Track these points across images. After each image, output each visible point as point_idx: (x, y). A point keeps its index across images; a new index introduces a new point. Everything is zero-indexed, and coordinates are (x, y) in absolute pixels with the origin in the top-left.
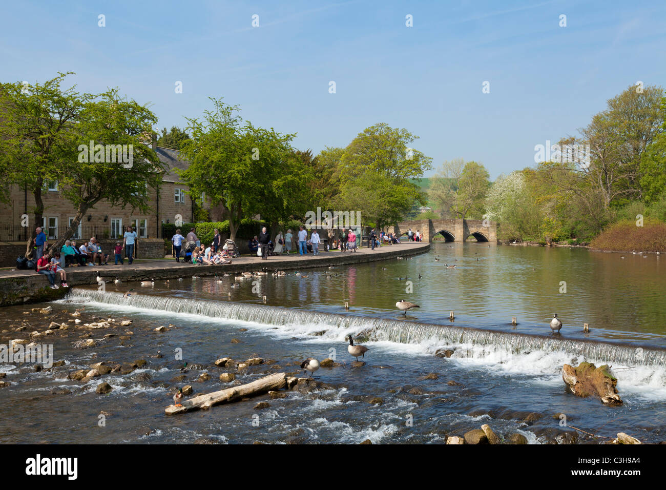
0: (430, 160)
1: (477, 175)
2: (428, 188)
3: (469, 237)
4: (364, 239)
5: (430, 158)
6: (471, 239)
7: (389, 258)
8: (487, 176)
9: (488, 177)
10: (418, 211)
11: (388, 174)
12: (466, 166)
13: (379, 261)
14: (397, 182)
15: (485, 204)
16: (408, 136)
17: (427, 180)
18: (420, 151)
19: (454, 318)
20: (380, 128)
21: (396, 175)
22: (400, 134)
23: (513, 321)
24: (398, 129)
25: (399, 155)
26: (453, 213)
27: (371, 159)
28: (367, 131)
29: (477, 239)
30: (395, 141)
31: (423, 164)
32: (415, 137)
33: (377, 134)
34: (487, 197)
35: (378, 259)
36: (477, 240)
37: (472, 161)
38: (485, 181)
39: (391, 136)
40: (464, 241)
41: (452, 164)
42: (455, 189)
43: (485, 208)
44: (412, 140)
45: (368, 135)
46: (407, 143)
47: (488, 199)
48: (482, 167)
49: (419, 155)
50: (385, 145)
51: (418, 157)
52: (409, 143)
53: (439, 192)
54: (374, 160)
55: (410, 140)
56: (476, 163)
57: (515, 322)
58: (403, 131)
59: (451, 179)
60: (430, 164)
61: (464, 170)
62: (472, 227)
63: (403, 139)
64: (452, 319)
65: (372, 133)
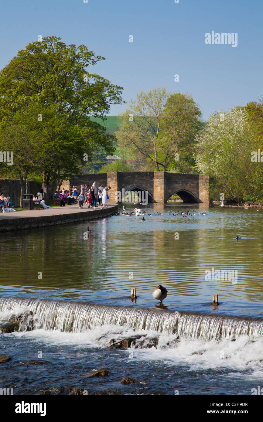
0: (119, 90)
1: (184, 112)
2: (118, 129)
3: (172, 197)
4: (25, 198)
5: (119, 88)
6: (175, 199)
7: (59, 222)
8: (198, 113)
9: (199, 116)
10: (104, 162)
11: (61, 109)
12: (169, 100)
13: (44, 227)
14: (73, 120)
15: (194, 151)
16: (89, 55)
17: (115, 118)
18: (105, 78)
19: (136, 297)
20: (49, 44)
21: (72, 111)
22: (77, 53)
23: (213, 299)
24: (75, 45)
25: (75, 82)
26: (151, 164)
27: (37, 87)
28: (31, 48)
29: (182, 199)
30: (72, 62)
31: (110, 95)
32: (99, 58)
33: (45, 52)
34: (197, 142)
35: (44, 225)
36: (182, 201)
37: (178, 93)
38: (196, 120)
39: (64, 56)
40: (165, 201)
41: (150, 94)
42: (154, 131)
43: (194, 158)
44: (94, 62)
45: (32, 53)
46: (87, 65)
47: (198, 145)
48: (192, 101)
49: (103, 83)
50: (57, 69)
51: (102, 84)
52: (90, 65)
53: (133, 135)
54: (41, 89)
55: (91, 61)
56: (183, 95)
57: (216, 301)
58: (82, 48)
59: (148, 117)
60: (118, 96)
61: (167, 104)
62: (176, 183)
63: (81, 61)
64: (134, 298)
65: (38, 51)
